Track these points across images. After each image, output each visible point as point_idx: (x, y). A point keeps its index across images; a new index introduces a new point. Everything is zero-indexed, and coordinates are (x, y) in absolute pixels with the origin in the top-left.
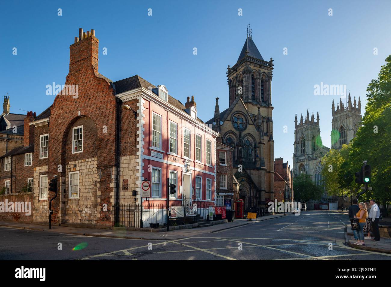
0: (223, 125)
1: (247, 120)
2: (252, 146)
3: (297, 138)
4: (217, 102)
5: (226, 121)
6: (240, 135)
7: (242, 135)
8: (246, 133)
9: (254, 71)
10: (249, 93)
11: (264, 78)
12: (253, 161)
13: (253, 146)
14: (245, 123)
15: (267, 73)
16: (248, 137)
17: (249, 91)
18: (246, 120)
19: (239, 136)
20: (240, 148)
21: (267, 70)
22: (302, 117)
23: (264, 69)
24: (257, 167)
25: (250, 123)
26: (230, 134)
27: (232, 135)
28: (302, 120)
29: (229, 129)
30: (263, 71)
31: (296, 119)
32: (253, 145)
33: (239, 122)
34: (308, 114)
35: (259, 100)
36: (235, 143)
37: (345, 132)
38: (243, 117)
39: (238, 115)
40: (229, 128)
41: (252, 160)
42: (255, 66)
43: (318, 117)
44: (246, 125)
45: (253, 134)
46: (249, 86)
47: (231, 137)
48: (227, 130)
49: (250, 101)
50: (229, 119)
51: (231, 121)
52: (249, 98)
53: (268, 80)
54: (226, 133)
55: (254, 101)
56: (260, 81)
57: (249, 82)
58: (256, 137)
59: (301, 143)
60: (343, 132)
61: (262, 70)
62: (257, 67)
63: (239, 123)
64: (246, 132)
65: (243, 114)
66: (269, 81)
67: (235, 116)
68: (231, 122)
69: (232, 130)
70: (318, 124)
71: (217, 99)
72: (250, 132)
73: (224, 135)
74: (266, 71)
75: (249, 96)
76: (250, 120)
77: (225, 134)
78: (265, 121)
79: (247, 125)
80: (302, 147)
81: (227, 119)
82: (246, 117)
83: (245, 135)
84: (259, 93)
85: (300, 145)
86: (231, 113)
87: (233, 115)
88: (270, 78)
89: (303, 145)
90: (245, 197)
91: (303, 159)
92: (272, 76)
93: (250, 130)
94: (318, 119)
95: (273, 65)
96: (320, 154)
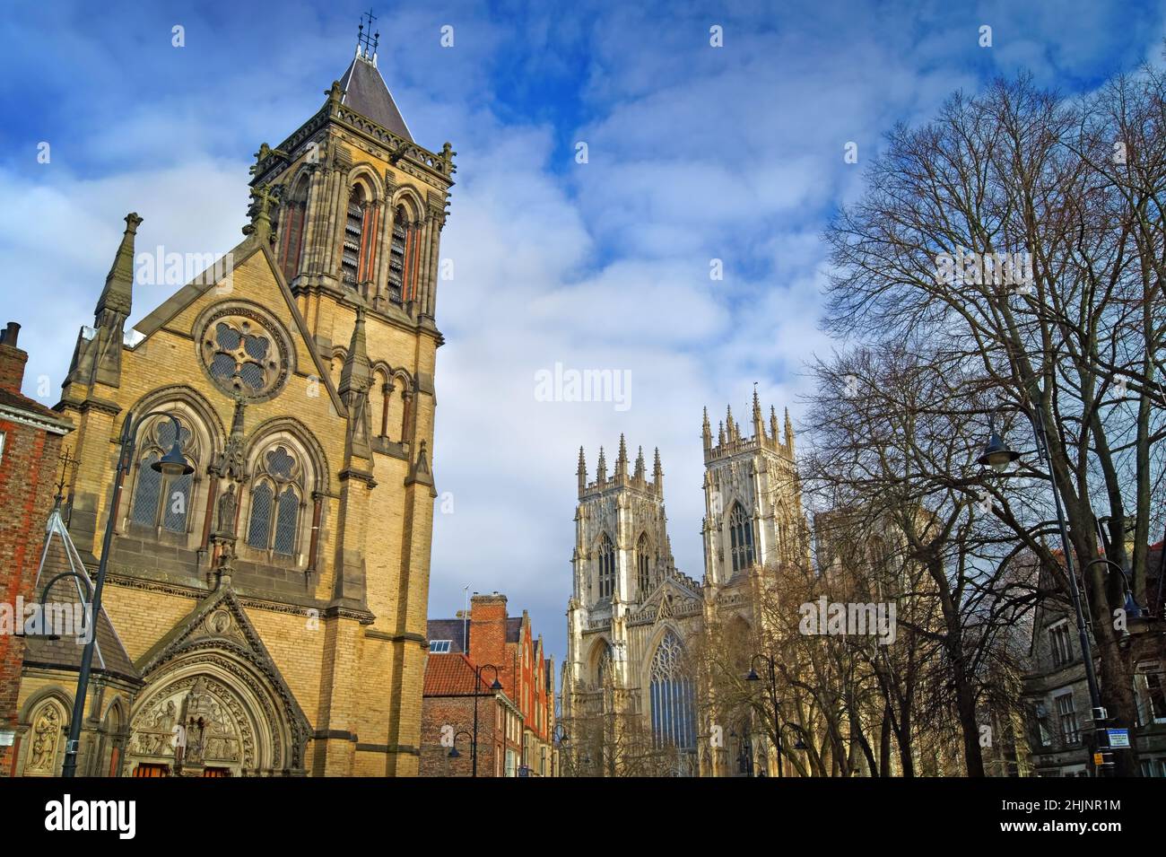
0: (141, 351)
1: (291, 350)
2: (302, 487)
4: (130, 233)
5: (161, 334)
6: (238, 420)
7: (252, 420)
8: (272, 415)
9: (362, 167)
10: (329, 248)
12: (301, 564)
13: (310, 488)
14: (278, 366)
15: (424, 194)
16: (287, 435)
17: (330, 241)
18: (283, 352)
19: (228, 424)
20: (225, 484)
21: (427, 181)
22: (602, 460)
23: (411, 173)
24: (317, 597)
25: (300, 369)
26: (181, 405)
27: (190, 411)
28: (601, 470)
29: (178, 380)
30: (405, 181)
31: (582, 463)
32: (311, 478)
33: (241, 355)
34: (622, 451)
35: (378, 289)
36: (205, 458)
37: (747, 524)
38: (268, 335)
39: (245, 319)
40: (177, 373)
41: (296, 562)
42: (369, 152)
43: (657, 465)
44: (283, 376)
45: (311, 426)
46: (332, 220)
47: (183, 423)
48: (165, 382)
50: (186, 330)
51: (192, 338)
52: (327, 270)
53: (427, 220)
54: (151, 394)
55: (353, 289)
56: (390, 216)
57: (334, 206)
58: (326, 445)
60: (743, 524)
61: (401, 177)
62: (378, 157)
63: (241, 361)
64: (277, 407)
65: (269, 318)
66: (431, 226)
67: (225, 319)
68: (192, 343)
69: (195, 385)
70: (654, 489)
71: (133, 220)
72: (297, 415)
73: (141, 401)
74: (421, 186)
75: (328, 260)
76: (307, 353)
77: (146, 397)
78: (399, 387)
79: (285, 374)
80: (601, 574)
81: (168, 326)
82: (284, 335)
83: (270, 426)
84: (377, 260)
86: (204, 302)
87: (210, 314)
88: (438, 216)
89: (607, 564)
90: (228, 769)
91: (604, 620)
92: (447, 209)
93: (301, 405)
94: (657, 473)
95: (455, 172)
96: (668, 603)
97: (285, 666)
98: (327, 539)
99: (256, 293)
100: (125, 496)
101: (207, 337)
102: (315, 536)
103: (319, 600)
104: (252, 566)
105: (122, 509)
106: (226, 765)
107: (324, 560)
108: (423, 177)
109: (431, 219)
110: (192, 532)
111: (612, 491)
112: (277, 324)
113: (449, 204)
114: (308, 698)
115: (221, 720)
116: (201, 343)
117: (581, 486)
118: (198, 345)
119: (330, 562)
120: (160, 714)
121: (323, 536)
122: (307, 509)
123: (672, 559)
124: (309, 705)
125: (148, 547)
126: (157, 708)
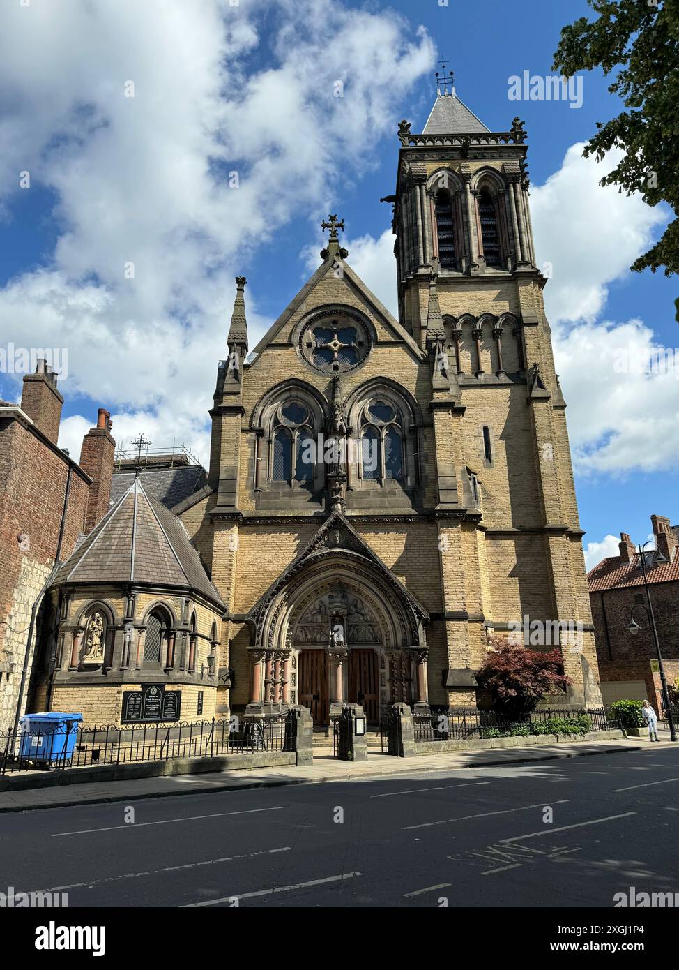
0: (257, 365)
1: (371, 328)
2: (400, 425)
4: (241, 292)
6: (336, 390)
8: (364, 380)
9: (438, 173)
10: (420, 245)
11: (492, 189)
12: (409, 484)
13: (407, 425)
14: (365, 343)
15: (499, 169)
16: (380, 391)
17: (420, 240)
18: (367, 332)
21: (501, 157)
23: (484, 158)
24: (425, 507)
25: (380, 338)
26: (294, 393)
27: (301, 395)
29: (286, 376)
30: (479, 167)
32: (407, 418)
33: (335, 345)
36: (318, 424)
38: (353, 324)
39: (333, 318)
40: (285, 371)
42: (442, 159)
44: (367, 350)
45: (397, 379)
46: (419, 223)
47: (300, 403)
48: (277, 380)
49: (422, 271)
50: (285, 341)
51: (292, 345)
52: (421, 263)
53: (508, 187)
54: (269, 391)
57: (419, 212)
58: (408, 387)
61: (474, 166)
62: (451, 159)
63: (336, 349)
64: (366, 373)
65: (350, 312)
66: (512, 189)
67: (318, 324)
68: (292, 349)
69: (300, 376)
71: (242, 281)
72: (385, 373)
73: (262, 398)
74: (496, 164)
75: (421, 254)
76: (385, 326)
77: (264, 395)
78: (507, 331)
79: (370, 347)
81: (273, 343)
82: (363, 319)
86: (296, 317)
87: (303, 324)
88: (518, 180)
90: (373, 650)
92: (526, 170)
93: (387, 365)
95: (526, 137)
97: (406, 564)
98: (427, 461)
99: (336, 297)
100: (262, 464)
101: (305, 340)
102: (417, 460)
103: (426, 509)
104: (367, 493)
105: (262, 473)
106: (372, 647)
107: (426, 477)
108: (496, 156)
109: (512, 185)
110: (316, 478)
112: (356, 313)
113: (526, 165)
114: (431, 588)
115: (363, 611)
116: (300, 345)
118: (298, 348)
119: (432, 477)
120: (315, 612)
121: (422, 458)
122: (408, 441)
124: (432, 593)
125: (285, 494)
126: (312, 607)
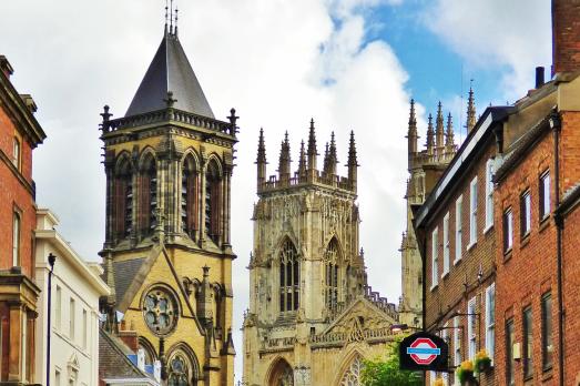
1: (179, 305)
2: (187, 376)
3: (263, 240)
5: (129, 311)
6: (162, 349)
7: (166, 347)
8: (174, 342)
9: (187, 150)
11: (213, 168)
13: (191, 376)
15: (221, 156)
16: (180, 350)
21: (222, 146)
22: (285, 148)
23: (214, 143)
25: (184, 314)
28: (285, 159)
30: (211, 151)
31: (261, 150)
32: (191, 371)
34: (312, 141)
38: (168, 297)
42: (191, 138)
43: (352, 153)
45: (190, 344)
53: (224, 176)
55: (187, 235)
56: (205, 179)
58: (197, 352)
59: (282, 265)
61: (208, 149)
62: (195, 139)
64: (175, 337)
65: (169, 289)
68: (140, 312)
70: (350, 183)
74: (220, 150)
76: (186, 305)
79: (178, 318)
80: (282, 284)
83: (174, 348)
85: (275, 271)
88: (228, 168)
89: (291, 274)
91: (285, 339)
93: (185, 333)
94: (352, 163)
95: (237, 132)
96: (360, 326)
99: (162, 276)
108: (220, 144)
111: (298, 188)
112: (173, 292)
113: (235, 158)
117: (261, 178)
123: (366, 276)
